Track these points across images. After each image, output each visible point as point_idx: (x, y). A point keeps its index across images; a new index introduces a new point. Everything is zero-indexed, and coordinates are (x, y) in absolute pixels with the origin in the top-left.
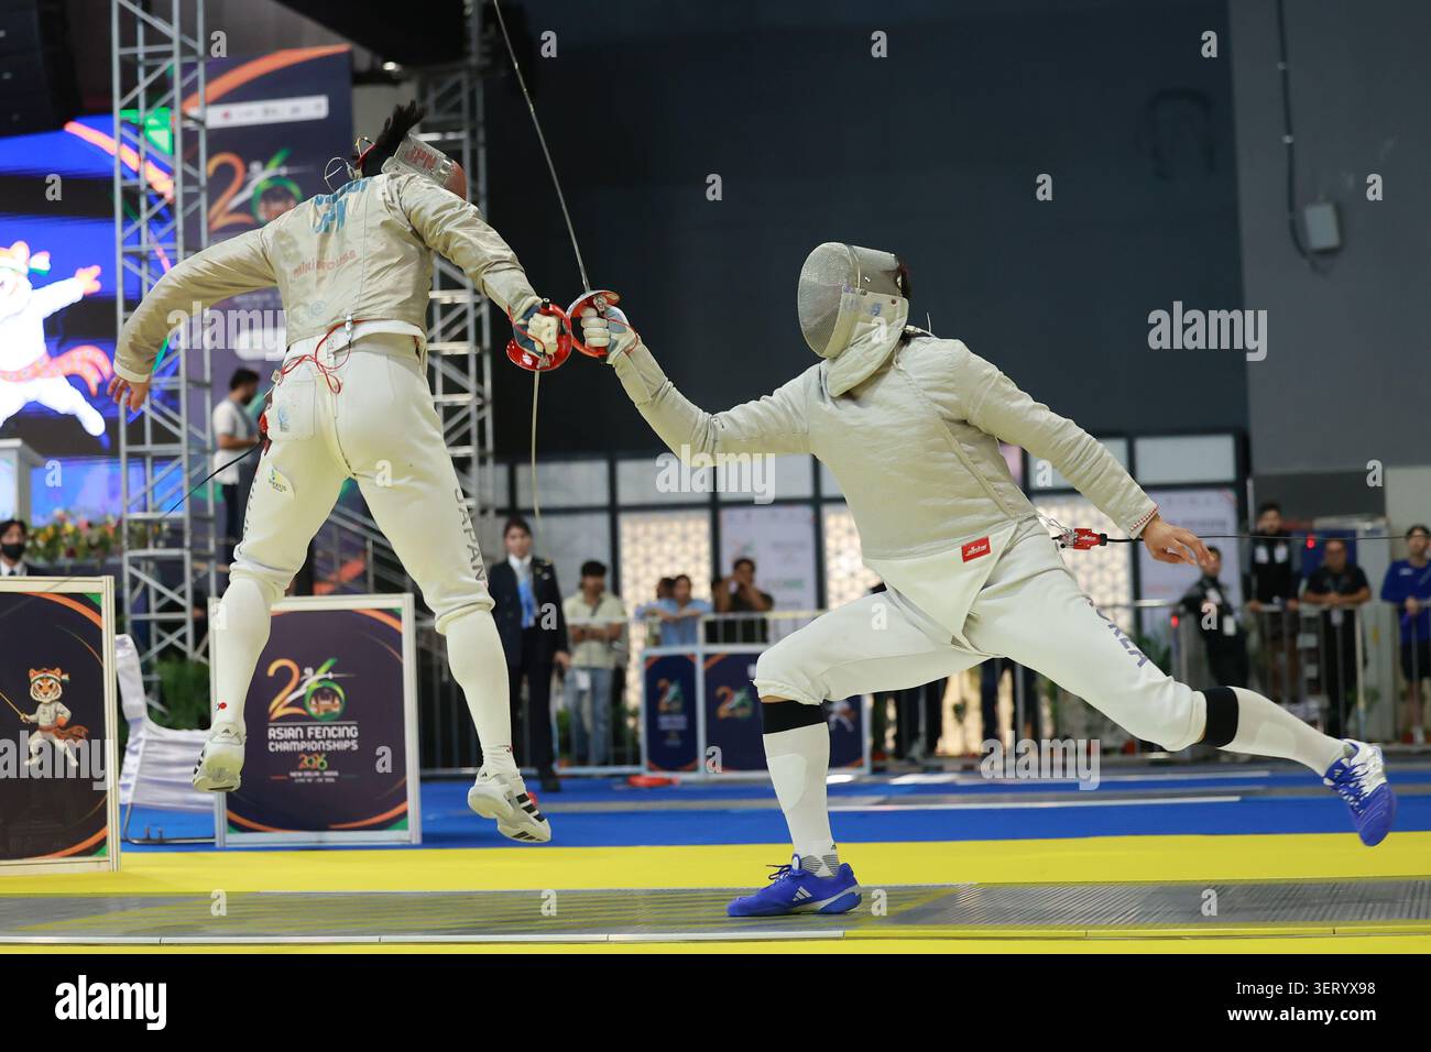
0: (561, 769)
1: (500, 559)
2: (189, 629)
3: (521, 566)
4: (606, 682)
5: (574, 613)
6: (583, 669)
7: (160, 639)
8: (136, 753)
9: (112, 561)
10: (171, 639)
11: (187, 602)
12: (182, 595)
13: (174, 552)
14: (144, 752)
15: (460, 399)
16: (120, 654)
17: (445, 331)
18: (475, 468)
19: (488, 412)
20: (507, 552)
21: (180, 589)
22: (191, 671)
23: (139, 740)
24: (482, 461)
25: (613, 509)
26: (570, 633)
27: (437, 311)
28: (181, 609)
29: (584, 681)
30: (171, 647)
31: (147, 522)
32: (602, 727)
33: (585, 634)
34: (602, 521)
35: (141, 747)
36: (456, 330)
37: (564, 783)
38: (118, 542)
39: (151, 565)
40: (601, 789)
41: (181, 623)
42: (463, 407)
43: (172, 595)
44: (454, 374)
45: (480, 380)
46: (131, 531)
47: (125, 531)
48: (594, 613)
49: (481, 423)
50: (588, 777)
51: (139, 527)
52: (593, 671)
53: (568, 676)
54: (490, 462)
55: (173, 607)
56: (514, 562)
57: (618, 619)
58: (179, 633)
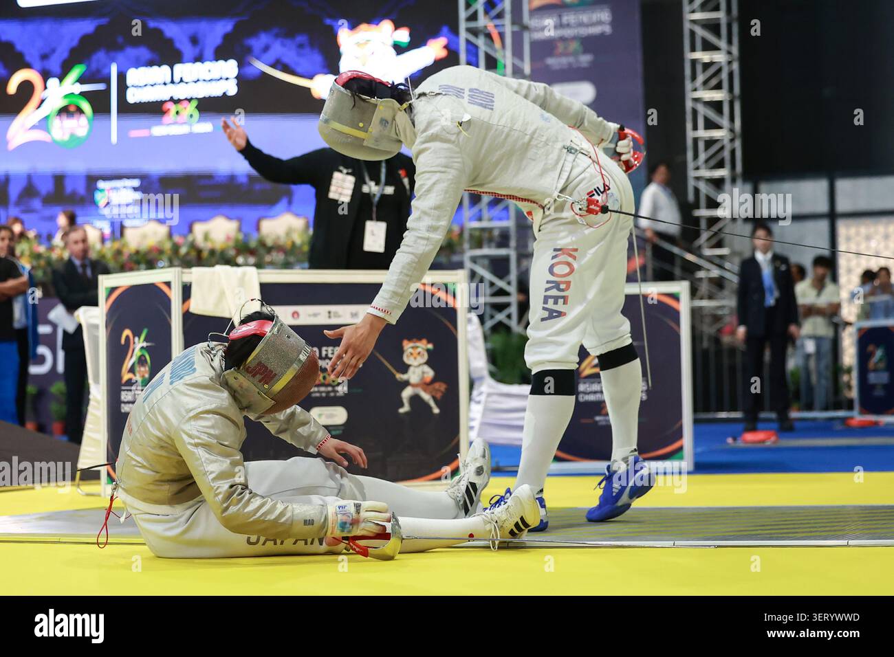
0: (794, 414)
1: (747, 254)
2: (514, 310)
3: (765, 260)
4: (827, 346)
5: (804, 295)
6: (810, 337)
7: (492, 317)
8: (479, 402)
9: (455, 258)
10: (500, 317)
11: (512, 289)
12: (509, 283)
13: (502, 252)
14: (486, 402)
15: (716, 134)
16: (470, 328)
17: (705, 83)
18: (727, 185)
19: (738, 144)
20: (754, 249)
21: (507, 279)
22: (515, 341)
23: (481, 394)
24: (734, 180)
25: (833, 216)
26: (801, 310)
27: (699, 68)
28: (506, 294)
29: (810, 347)
30: (500, 324)
31: (483, 230)
32: (823, 382)
33: (811, 311)
34: (824, 225)
35: (483, 398)
36: (714, 82)
37: (798, 425)
38: (461, 244)
39: (486, 262)
40: (825, 428)
41: (507, 305)
42: (718, 140)
43: (501, 284)
44: (712, 115)
45: (732, 119)
46: (471, 236)
47: (466, 235)
48: (819, 294)
49: (733, 152)
50: (814, 420)
51: (477, 233)
52: (818, 340)
53: (798, 343)
54: (739, 182)
55: (502, 292)
56: (760, 256)
57: (835, 300)
58: (506, 312)
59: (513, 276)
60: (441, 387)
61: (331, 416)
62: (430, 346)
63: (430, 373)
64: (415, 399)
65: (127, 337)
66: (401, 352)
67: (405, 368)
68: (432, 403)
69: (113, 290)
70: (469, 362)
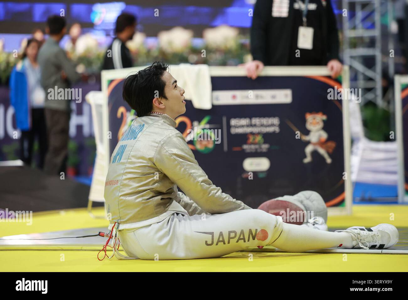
8: (357, 155)
10: (370, 96)
14: (362, 154)
28: (373, 80)
30: (370, 101)
35: (360, 152)
55: (370, 79)
58: (373, 93)
59: (379, 67)
60: (332, 145)
61: (258, 165)
62: (324, 118)
63: (324, 136)
64: (315, 154)
65: (122, 114)
66: (304, 121)
67: (307, 132)
68: (326, 156)
69: (111, 82)
70: (350, 128)
